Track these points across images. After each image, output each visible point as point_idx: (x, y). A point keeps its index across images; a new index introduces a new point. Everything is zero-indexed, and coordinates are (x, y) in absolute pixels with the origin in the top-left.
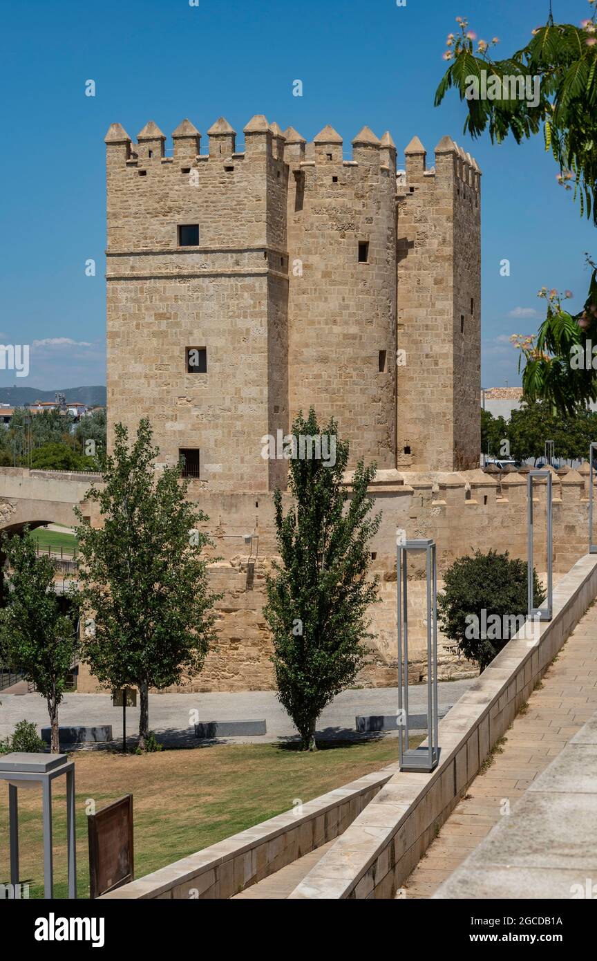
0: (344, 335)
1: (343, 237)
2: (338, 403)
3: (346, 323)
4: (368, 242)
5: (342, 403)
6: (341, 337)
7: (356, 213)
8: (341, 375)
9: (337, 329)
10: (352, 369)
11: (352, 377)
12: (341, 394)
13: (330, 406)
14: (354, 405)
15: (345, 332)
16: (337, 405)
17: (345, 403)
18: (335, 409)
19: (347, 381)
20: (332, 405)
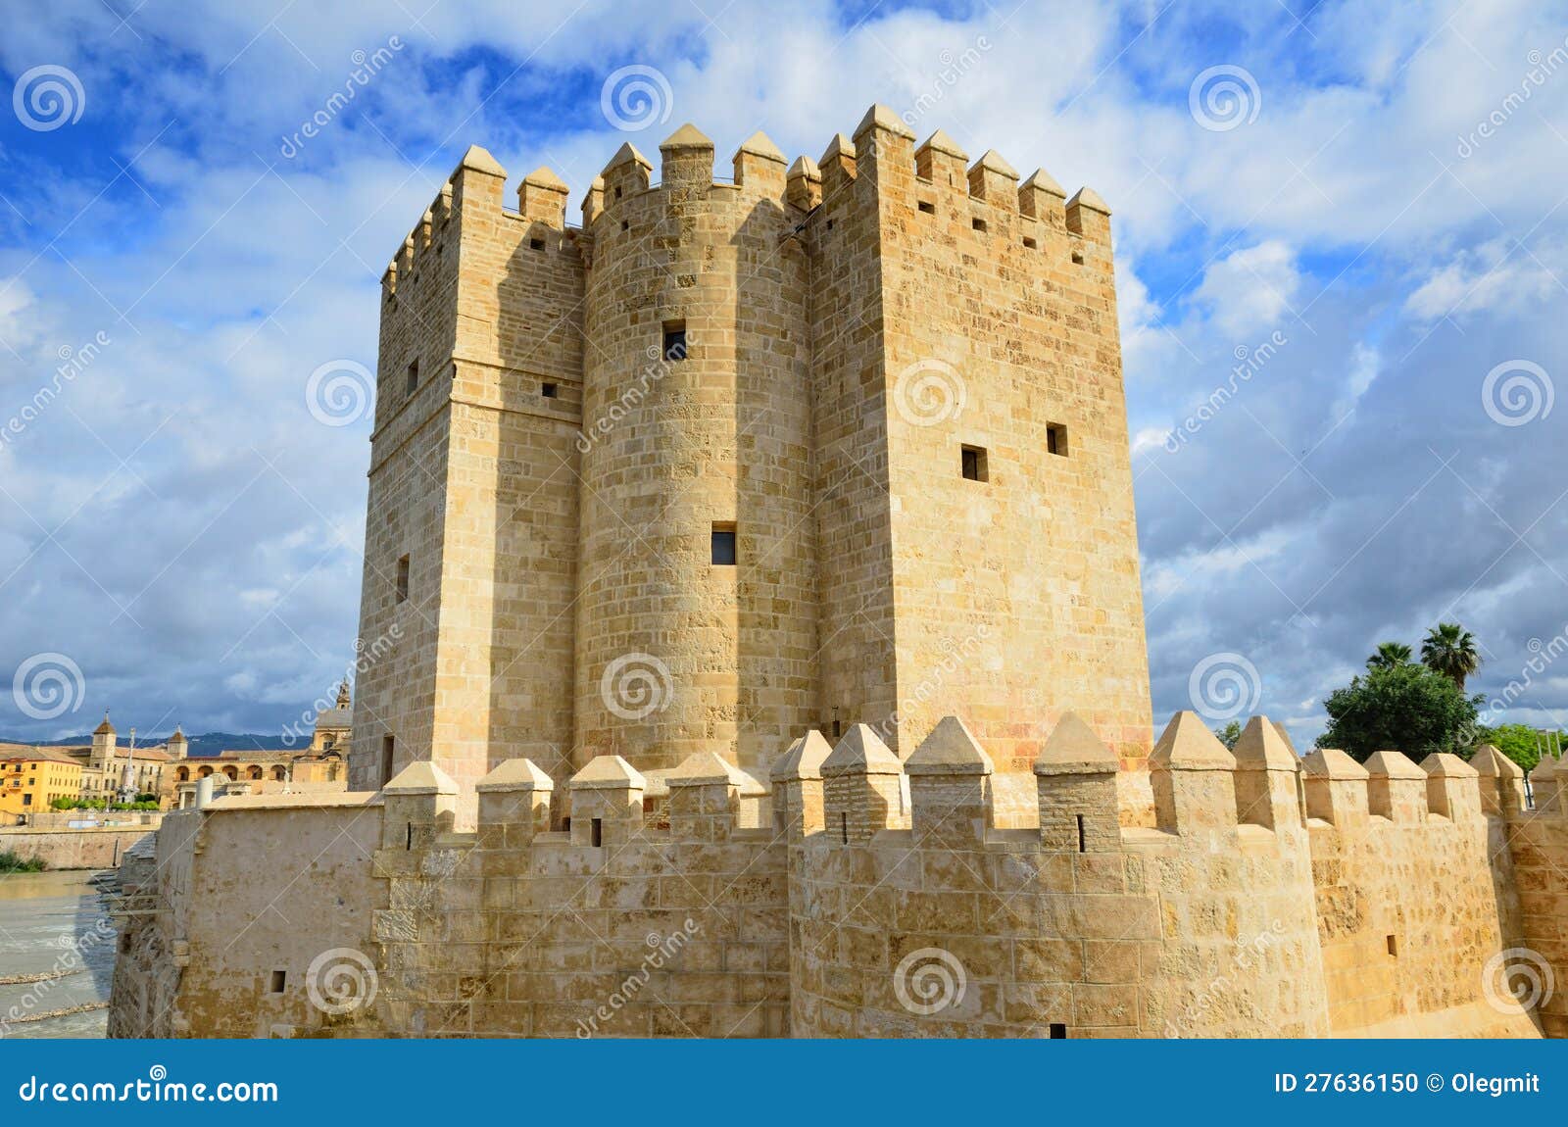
0: (633, 499)
1: (634, 320)
2: (622, 633)
3: (637, 476)
4: (684, 320)
5: (627, 633)
6: (628, 503)
7: (656, 275)
8: (626, 577)
9: (622, 492)
10: (646, 563)
11: (645, 580)
12: (626, 615)
13: (610, 640)
14: (649, 635)
15: (635, 494)
16: (619, 638)
17: (632, 631)
18: (616, 646)
19: (636, 588)
20: (613, 638)
